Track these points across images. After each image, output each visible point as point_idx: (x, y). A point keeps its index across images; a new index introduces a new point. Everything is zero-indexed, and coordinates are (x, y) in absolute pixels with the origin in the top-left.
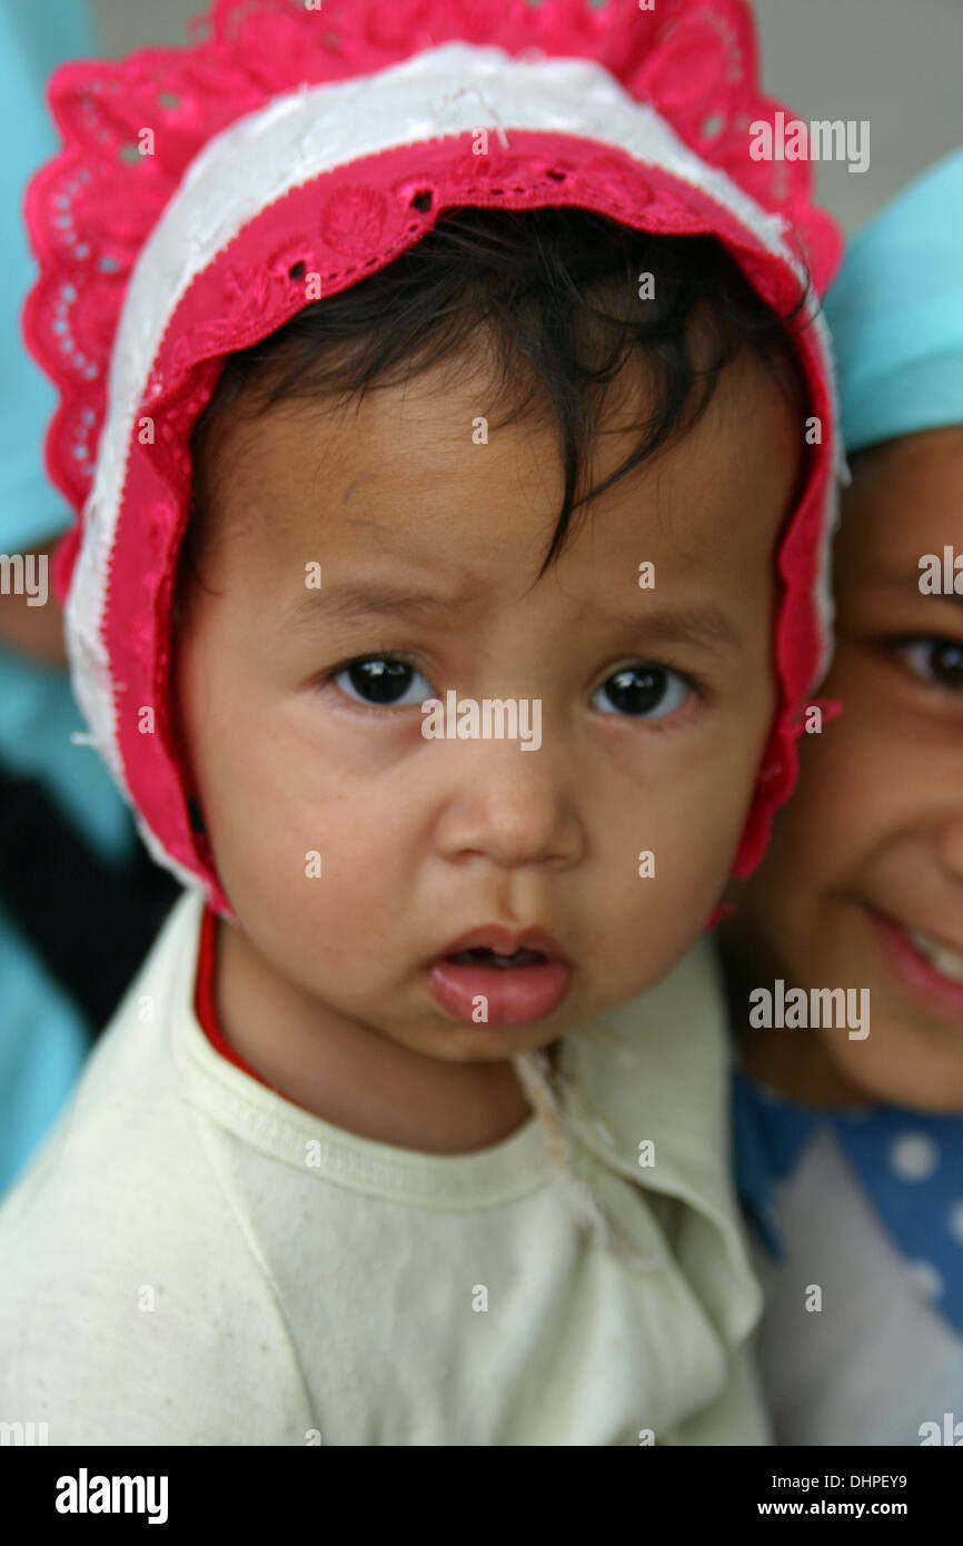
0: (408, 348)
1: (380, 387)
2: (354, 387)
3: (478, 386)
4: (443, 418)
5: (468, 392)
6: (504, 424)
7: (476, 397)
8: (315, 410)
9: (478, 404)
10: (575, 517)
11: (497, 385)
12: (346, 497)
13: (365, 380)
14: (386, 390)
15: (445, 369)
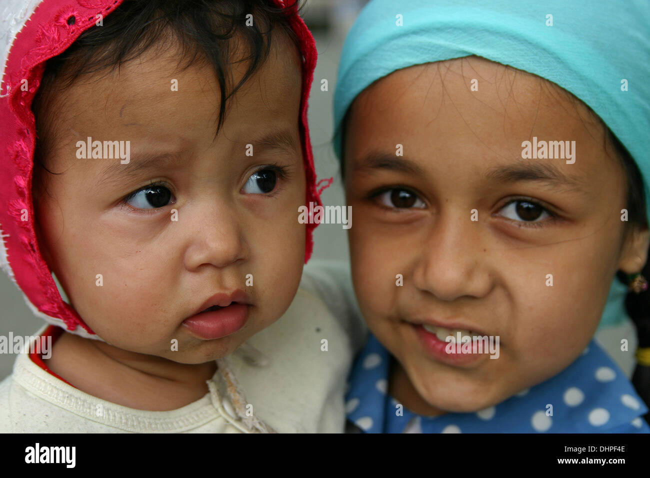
0: (136, 41)
1: (126, 61)
2: (115, 63)
3: (173, 52)
4: (160, 69)
5: (168, 55)
6: (188, 66)
7: (173, 57)
8: (97, 78)
9: (175, 60)
10: (227, 103)
11: (181, 50)
12: (121, 114)
13: (119, 59)
14: (130, 62)
15: (155, 47)
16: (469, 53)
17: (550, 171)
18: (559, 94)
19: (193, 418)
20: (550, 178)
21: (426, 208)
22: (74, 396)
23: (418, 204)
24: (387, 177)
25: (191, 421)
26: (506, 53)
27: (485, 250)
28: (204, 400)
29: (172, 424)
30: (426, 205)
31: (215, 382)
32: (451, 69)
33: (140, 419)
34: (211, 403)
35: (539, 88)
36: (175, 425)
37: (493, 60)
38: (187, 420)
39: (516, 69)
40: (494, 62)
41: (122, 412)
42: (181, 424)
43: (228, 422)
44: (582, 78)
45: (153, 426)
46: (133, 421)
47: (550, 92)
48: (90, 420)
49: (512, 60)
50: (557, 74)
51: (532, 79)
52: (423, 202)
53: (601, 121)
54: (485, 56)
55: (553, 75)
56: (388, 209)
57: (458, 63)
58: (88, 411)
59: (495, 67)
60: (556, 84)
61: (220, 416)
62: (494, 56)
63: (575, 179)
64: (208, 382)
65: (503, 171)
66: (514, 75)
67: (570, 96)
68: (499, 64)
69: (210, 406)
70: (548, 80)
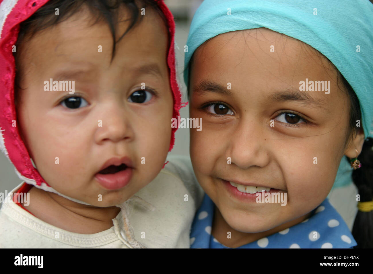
1: (60, 22)
3: (85, 17)
4: (78, 25)
5: (83, 18)
6: (94, 24)
7: (85, 19)
10: (117, 45)
12: (56, 50)
13: (56, 22)
14: (62, 22)
15: (76, 15)
16: (261, 26)
17: (305, 96)
18: (311, 51)
19: (103, 239)
20: (305, 100)
21: (234, 115)
22: (35, 222)
23: (229, 112)
24: (212, 96)
25: (102, 241)
26: (282, 26)
27: (265, 140)
28: (110, 230)
29: (91, 241)
30: (234, 113)
31: (117, 220)
32: (250, 35)
33: (72, 237)
34: (114, 232)
35: (300, 47)
36: (93, 242)
37: (274, 30)
38: (100, 240)
39: (287, 36)
40: (275, 32)
41: (62, 233)
42: (96, 242)
43: (123, 243)
44: (325, 43)
45: (80, 242)
46: (68, 238)
47: (306, 50)
48: (43, 236)
49: (285, 31)
50: (311, 40)
51: (297, 42)
52: (232, 111)
53: (336, 68)
54: (270, 28)
55: (309, 41)
56: (212, 114)
57: (254, 31)
58: (43, 231)
59: (276, 34)
60: (310, 46)
61: (119, 239)
62: (274, 28)
63: (319, 101)
64: (113, 220)
65: (278, 95)
66: (286, 39)
67: (318, 53)
68: (278, 32)
69: (114, 234)
70: (305, 43)
